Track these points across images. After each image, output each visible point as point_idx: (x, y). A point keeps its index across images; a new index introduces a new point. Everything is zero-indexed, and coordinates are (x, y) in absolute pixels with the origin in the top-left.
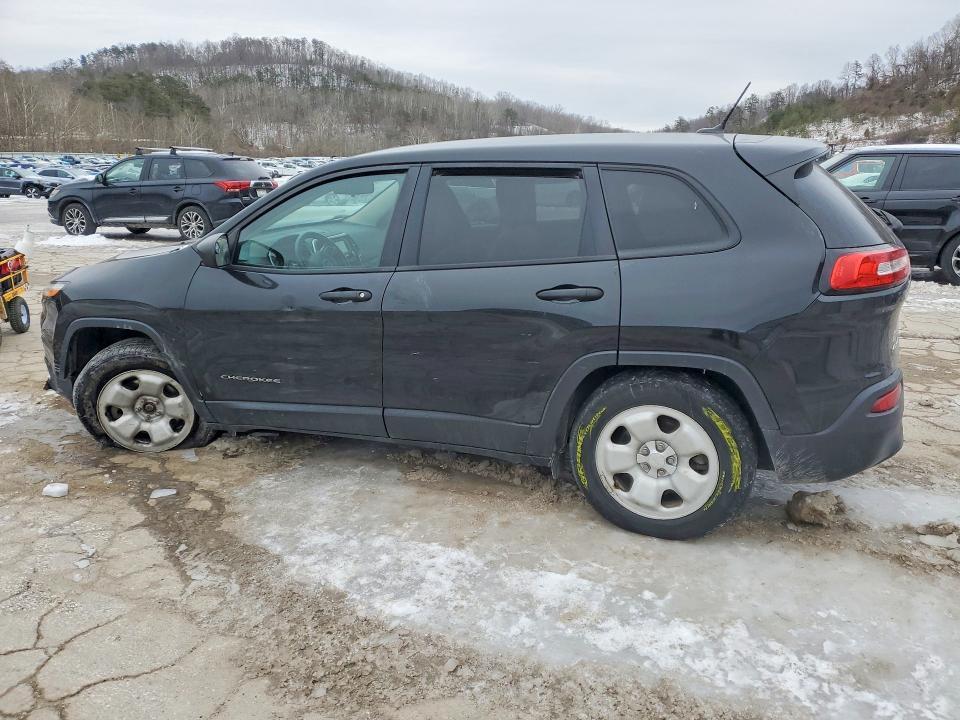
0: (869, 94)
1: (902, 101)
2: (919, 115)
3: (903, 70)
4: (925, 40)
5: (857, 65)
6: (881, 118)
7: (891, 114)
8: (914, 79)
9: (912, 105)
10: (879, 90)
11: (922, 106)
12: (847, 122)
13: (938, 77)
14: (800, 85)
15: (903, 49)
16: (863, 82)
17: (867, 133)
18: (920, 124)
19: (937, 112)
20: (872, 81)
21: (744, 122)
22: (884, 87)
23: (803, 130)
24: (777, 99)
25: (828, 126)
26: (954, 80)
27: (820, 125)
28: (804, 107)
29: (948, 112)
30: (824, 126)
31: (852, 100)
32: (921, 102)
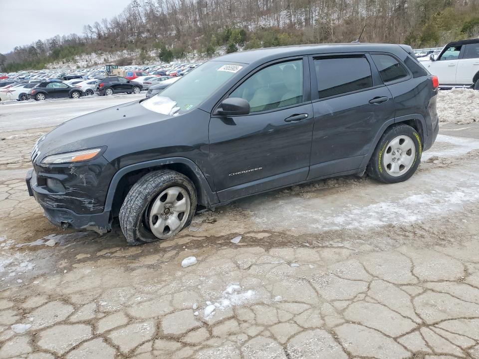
0: (100, 41)
1: (116, 45)
2: (125, 51)
3: (111, 30)
4: (117, 16)
5: (90, 27)
6: (109, 53)
7: (113, 51)
8: (118, 35)
9: (121, 47)
10: (104, 40)
11: (125, 47)
12: (94, 55)
13: (128, 34)
14: (61, 36)
15: (109, 20)
16: (95, 36)
17: (105, 60)
18: (127, 56)
19: (132, 50)
20: (100, 36)
21: (38, 54)
22: (106, 38)
23: (73, 59)
24: (54, 43)
25: (85, 57)
26: (135, 36)
27: (81, 56)
28: (70, 47)
29: (137, 50)
30: (83, 57)
31: (93, 44)
32: (124, 45)
